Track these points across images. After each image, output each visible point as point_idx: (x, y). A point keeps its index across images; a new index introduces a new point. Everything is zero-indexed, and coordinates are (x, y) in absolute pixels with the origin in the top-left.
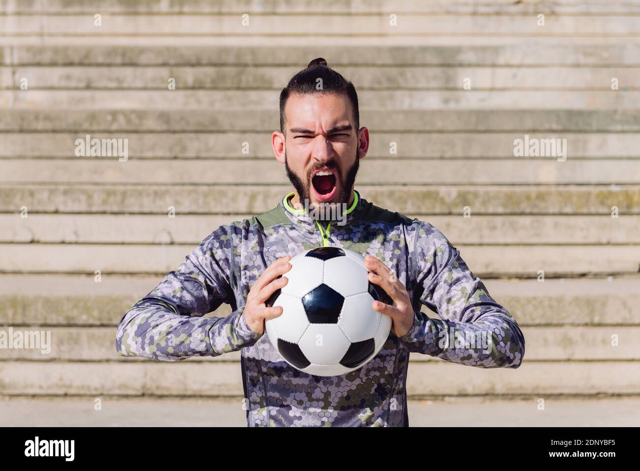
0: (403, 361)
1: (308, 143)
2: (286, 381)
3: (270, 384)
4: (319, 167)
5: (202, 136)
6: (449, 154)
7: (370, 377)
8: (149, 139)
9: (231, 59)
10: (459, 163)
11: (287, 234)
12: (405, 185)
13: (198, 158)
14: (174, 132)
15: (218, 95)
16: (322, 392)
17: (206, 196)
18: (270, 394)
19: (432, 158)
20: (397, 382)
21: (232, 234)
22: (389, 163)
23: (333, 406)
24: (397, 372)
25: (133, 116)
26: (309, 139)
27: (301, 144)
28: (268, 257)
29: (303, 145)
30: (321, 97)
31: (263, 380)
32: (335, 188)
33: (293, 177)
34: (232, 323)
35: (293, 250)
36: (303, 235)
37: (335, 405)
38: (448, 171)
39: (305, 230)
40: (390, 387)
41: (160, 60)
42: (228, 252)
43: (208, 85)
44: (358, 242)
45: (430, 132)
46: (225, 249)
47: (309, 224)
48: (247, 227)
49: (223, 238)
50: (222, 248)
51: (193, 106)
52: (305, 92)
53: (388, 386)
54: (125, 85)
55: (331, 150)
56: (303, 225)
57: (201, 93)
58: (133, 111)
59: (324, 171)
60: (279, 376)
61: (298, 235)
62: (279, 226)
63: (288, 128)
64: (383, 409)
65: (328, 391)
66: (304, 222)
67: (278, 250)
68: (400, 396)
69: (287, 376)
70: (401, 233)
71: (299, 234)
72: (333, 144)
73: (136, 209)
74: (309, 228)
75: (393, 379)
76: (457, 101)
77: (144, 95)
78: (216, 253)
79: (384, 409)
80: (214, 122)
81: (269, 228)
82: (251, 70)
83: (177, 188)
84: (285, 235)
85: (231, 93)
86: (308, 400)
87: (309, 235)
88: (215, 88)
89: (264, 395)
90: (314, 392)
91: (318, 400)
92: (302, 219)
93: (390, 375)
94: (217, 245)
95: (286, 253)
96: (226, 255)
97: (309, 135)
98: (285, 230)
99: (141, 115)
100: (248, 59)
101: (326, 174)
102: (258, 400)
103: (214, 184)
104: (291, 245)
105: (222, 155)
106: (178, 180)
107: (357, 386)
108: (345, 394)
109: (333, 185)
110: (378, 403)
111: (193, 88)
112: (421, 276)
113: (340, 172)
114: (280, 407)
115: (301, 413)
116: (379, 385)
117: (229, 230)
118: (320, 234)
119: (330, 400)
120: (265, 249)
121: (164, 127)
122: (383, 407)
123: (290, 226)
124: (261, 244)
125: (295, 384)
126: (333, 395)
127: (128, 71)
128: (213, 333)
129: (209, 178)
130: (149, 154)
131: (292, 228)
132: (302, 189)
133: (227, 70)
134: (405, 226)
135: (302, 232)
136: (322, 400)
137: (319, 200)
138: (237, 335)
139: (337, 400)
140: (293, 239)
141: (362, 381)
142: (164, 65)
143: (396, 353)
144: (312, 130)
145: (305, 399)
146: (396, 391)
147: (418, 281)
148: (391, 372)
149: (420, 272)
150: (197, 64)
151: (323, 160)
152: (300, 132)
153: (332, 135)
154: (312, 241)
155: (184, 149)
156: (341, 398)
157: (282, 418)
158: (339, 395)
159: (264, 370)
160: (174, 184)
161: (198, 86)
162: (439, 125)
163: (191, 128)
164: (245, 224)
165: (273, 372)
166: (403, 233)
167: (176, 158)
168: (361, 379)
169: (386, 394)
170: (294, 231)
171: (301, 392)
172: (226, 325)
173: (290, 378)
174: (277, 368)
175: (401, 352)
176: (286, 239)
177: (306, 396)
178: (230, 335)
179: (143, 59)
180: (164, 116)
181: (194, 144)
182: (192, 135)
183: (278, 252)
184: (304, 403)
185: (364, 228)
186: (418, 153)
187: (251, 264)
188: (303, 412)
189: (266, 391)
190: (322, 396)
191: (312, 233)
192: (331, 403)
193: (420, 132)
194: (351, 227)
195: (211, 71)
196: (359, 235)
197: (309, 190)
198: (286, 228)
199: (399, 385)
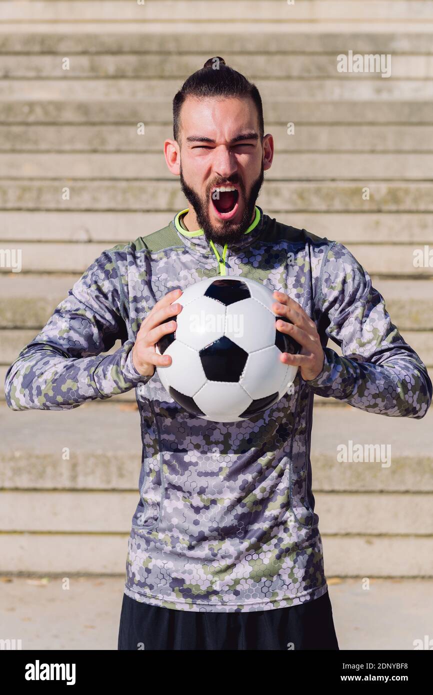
0: (306, 398)
1: (207, 154)
2: (181, 423)
3: (164, 426)
4: (220, 182)
5: (123, 129)
6: (380, 147)
7: (273, 418)
8: (68, 131)
9: (154, 47)
10: (390, 157)
11: (179, 259)
12: (333, 180)
13: (118, 151)
14: (93, 124)
15: (140, 85)
16: (221, 434)
17: (125, 191)
18: (164, 437)
19: (362, 152)
20: (299, 421)
21: (117, 261)
22: (317, 157)
23: (233, 450)
24: (299, 410)
25: (51, 108)
26: (209, 150)
27: (200, 155)
28: (158, 287)
29: (202, 157)
30: (223, 101)
31: (156, 421)
32: (237, 205)
33: (189, 193)
34: (118, 364)
35: (186, 278)
36: (198, 260)
37: (235, 449)
38: (379, 166)
39: (199, 254)
40: (292, 427)
41: (80, 48)
42: (116, 281)
43: (130, 74)
44: (258, 268)
45: (360, 124)
46: (112, 279)
47: (204, 248)
48: (133, 252)
49: (108, 267)
50: (108, 279)
51: (115, 97)
52: (204, 95)
53: (290, 426)
54: (44, 74)
55: (234, 162)
56: (197, 248)
57: (123, 83)
58: (51, 103)
59: (226, 186)
60: (173, 418)
61: (192, 261)
62: (172, 250)
63: (183, 136)
64: (284, 451)
65: (228, 432)
66: (198, 245)
67: (169, 279)
68: (302, 437)
69: (182, 418)
70: (305, 256)
71: (193, 259)
72: (237, 156)
73: (52, 205)
74: (204, 251)
75: (295, 419)
76: (390, 91)
77: (63, 84)
78: (103, 285)
79: (286, 450)
80: (135, 113)
81: (160, 252)
82: (174, 58)
83: (96, 184)
84: (177, 261)
85: (154, 83)
86: (206, 444)
87: (204, 260)
88: (137, 77)
89: (157, 438)
90: (213, 435)
91: (217, 443)
92: (196, 241)
93: (292, 414)
94: (102, 276)
95: (177, 282)
96: (114, 286)
97: (208, 144)
98: (178, 255)
99: (59, 106)
100: (171, 46)
101: (228, 189)
102: (152, 443)
103: (136, 179)
104: (183, 273)
105: (143, 148)
106: (97, 174)
107: (260, 428)
108: (248, 437)
109: (235, 201)
110: (279, 445)
111: (115, 77)
112: (326, 304)
113: (243, 187)
114: (174, 452)
115: (199, 458)
116: (281, 425)
117: (113, 257)
118: (216, 258)
119: (231, 442)
120: (154, 278)
121: (82, 119)
122: (284, 449)
123: (183, 249)
124: (149, 272)
125: (190, 426)
126: (233, 437)
127: (47, 60)
128: (98, 377)
129: (130, 173)
130: (67, 147)
131: (185, 252)
132: (200, 206)
133: (150, 58)
134: (311, 248)
135: (196, 257)
136: (222, 443)
137: (219, 219)
138: (124, 378)
139: (238, 443)
140: (185, 266)
141: (265, 423)
142: (84, 53)
143: (299, 390)
144: (211, 138)
145: (203, 443)
146: (299, 431)
147: (323, 310)
148: (293, 411)
149: (324, 301)
150: (118, 52)
151: (225, 174)
152: (198, 140)
153: (235, 146)
154: (207, 266)
155: (103, 142)
156: (243, 440)
157: (176, 464)
158: (241, 437)
159: (157, 410)
160: (93, 179)
161: (119, 76)
162: (370, 116)
163: (111, 119)
164: (130, 249)
165: (166, 413)
166: (308, 256)
167: (95, 151)
168: (265, 420)
169: (288, 435)
170: (187, 255)
171: (197, 435)
172: (112, 366)
173: (185, 420)
174: (171, 409)
175: (303, 388)
176: (178, 266)
177: (204, 439)
178: (116, 379)
179: (63, 47)
180: (83, 108)
181: (114, 137)
182: (112, 128)
183: (169, 280)
184: (202, 447)
185: (265, 250)
186: (348, 146)
187: (139, 295)
188: (200, 456)
189: (159, 433)
190: (221, 438)
191: (207, 258)
192: (232, 445)
193: (350, 124)
194: (251, 249)
195: (132, 59)
196: (259, 258)
197: (207, 208)
198: (179, 252)
199: (302, 424)
